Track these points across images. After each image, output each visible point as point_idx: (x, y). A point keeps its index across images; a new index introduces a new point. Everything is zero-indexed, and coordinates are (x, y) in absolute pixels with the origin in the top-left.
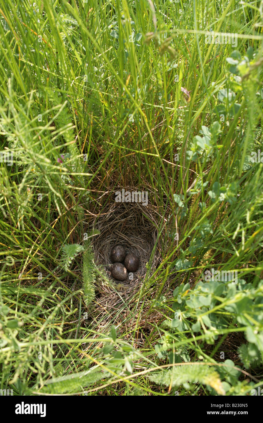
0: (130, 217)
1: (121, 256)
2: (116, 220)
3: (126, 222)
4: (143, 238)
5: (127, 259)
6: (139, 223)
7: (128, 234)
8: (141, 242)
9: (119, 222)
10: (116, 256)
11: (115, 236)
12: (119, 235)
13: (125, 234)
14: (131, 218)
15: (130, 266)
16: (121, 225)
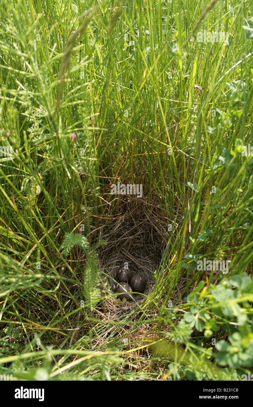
0: (138, 233)
1: (127, 275)
2: (124, 237)
3: (134, 241)
4: (152, 258)
5: (133, 278)
6: (148, 241)
7: (135, 254)
8: (148, 263)
9: (126, 240)
10: (122, 275)
11: (122, 256)
12: (126, 255)
13: (132, 255)
14: (139, 235)
15: (136, 286)
16: (128, 244)
